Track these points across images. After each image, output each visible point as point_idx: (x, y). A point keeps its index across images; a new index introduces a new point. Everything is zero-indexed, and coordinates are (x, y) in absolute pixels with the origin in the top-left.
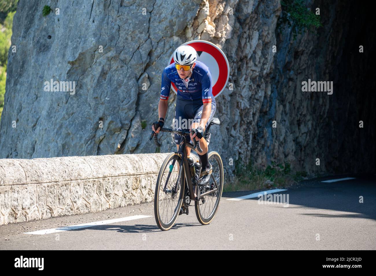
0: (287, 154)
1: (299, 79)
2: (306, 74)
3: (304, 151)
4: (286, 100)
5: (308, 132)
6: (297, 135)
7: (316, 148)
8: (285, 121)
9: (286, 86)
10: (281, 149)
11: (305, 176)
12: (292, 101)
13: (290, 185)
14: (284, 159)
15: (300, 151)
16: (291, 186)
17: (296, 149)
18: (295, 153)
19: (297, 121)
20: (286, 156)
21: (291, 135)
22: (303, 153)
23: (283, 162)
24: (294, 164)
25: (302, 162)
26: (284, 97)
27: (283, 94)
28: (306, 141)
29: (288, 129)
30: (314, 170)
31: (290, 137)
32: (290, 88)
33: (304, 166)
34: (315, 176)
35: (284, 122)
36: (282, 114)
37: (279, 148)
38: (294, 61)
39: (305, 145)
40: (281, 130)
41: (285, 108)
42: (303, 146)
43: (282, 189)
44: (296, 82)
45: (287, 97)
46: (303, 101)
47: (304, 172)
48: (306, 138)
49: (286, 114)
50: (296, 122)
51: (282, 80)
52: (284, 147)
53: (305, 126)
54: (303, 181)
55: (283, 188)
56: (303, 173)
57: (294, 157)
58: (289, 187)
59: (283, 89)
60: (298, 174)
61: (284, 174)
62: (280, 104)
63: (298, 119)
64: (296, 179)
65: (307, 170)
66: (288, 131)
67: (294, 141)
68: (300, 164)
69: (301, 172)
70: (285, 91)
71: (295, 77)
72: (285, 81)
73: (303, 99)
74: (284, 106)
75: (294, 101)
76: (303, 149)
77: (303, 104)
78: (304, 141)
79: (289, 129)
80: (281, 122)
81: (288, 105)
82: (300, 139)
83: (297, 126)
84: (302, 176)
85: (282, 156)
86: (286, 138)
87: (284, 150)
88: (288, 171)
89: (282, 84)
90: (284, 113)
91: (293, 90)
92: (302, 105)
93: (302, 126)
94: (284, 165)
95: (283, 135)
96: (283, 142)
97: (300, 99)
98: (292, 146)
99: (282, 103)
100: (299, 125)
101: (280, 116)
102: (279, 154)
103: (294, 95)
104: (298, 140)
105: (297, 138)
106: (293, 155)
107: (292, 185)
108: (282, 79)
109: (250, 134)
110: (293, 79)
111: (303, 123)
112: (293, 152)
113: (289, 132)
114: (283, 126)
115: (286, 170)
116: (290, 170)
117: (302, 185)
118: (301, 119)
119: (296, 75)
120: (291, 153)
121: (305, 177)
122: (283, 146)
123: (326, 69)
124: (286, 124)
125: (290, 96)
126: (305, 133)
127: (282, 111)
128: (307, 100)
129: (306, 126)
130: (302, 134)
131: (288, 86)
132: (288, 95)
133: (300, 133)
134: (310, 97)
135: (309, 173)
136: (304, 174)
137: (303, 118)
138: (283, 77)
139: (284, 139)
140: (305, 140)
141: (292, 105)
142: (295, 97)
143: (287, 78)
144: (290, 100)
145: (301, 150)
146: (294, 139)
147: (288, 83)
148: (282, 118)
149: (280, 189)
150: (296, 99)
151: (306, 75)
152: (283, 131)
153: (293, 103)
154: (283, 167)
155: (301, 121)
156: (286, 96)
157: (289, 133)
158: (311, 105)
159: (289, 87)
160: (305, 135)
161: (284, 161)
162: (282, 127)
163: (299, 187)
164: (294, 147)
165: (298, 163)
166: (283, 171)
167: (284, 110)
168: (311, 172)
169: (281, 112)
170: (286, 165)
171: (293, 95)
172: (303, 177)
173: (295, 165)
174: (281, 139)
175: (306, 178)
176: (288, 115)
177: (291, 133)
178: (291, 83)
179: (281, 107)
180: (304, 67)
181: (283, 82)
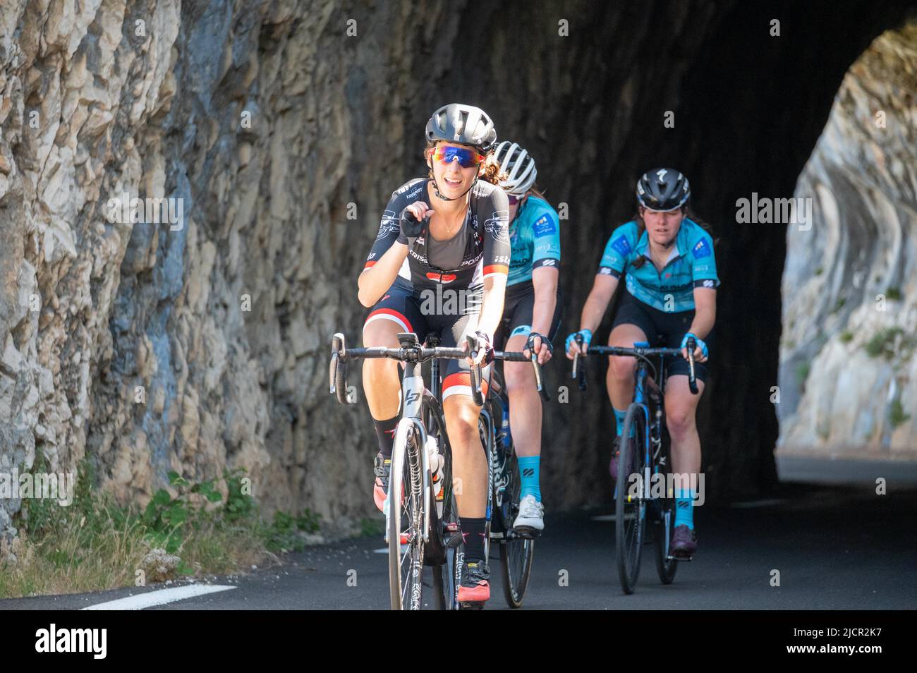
0: (234, 440)
1: (279, 138)
2: (310, 116)
3: (308, 427)
4: (228, 223)
5: (319, 350)
6: (278, 361)
7: (354, 415)
8: (226, 307)
9: (227, 166)
10: (212, 421)
11: (313, 529)
12: (254, 223)
13: (249, 570)
14: (223, 460)
15: (289, 426)
16: (253, 571)
17: (275, 421)
18: (268, 436)
19: (278, 306)
20: (232, 449)
21: (254, 363)
22: (302, 435)
23: (220, 475)
24: (265, 482)
25: (299, 473)
26: (221, 211)
27: (215, 196)
28: (314, 389)
29: (239, 340)
30: (350, 504)
31: (250, 374)
32: (243, 172)
33: (308, 488)
34: (353, 527)
35: (220, 312)
36: (212, 281)
37: (202, 418)
38: (261, 64)
39: (309, 403)
40: (208, 343)
41: (227, 255)
42: (301, 410)
43: (214, 583)
44: (269, 148)
45: (232, 211)
46: (297, 224)
47: (307, 511)
48: (314, 373)
49: (231, 280)
50: (270, 312)
51: (212, 141)
52: (222, 413)
53: (309, 325)
54: (299, 551)
55: (221, 581)
56: (304, 515)
57: (264, 452)
58: (243, 574)
59: (216, 177)
60: (282, 523)
61: (224, 525)
62: (203, 237)
63: (280, 300)
64: (272, 543)
65: (322, 507)
66: (240, 350)
67: (264, 387)
68: (290, 480)
69: (294, 515)
70: (223, 184)
71: (265, 128)
72: (223, 143)
73: (298, 216)
74: (223, 247)
75: (260, 223)
76: (303, 420)
77: (298, 237)
78: (304, 387)
79: (245, 341)
80: (209, 313)
81: (236, 241)
82: (289, 381)
83: (277, 327)
84: (302, 528)
85: (215, 450)
86: (230, 376)
87: (223, 427)
88: (239, 510)
89: (210, 156)
90: (220, 275)
91: (258, 179)
92: (293, 243)
93: (297, 326)
94: (223, 487)
95: (220, 364)
96: (220, 391)
97: (286, 216)
98: (257, 409)
99: (210, 233)
100: (284, 323)
101: (206, 288)
102: (202, 441)
103: (262, 200)
104: (280, 384)
105: (277, 375)
106: (261, 446)
107: (254, 567)
108: (209, 137)
109: (81, 361)
110: (257, 137)
111: (301, 314)
112: (262, 432)
113: (245, 350)
114: (217, 326)
115: (232, 508)
116: (248, 509)
117: (296, 564)
118: (290, 298)
119: (269, 120)
120: (252, 439)
121: (311, 532)
122: (218, 409)
123: (392, 93)
124: (230, 320)
125: (244, 207)
126: (308, 354)
127: (214, 267)
128: (316, 218)
129: (315, 326)
130: (298, 359)
131: (235, 166)
132: (236, 201)
133: (287, 355)
134: (326, 208)
135: (327, 519)
136: (309, 523)
137: (300, 294)
138: (216, 127)
139: (224, 378)
140: (311, 383)
141: (256, 240)
142: (267, 209)
143: (231, 132)
144: (245, 220)
145: (295, 422)
146: (263, 380)
147: (235, 150)
148: (213, 294)
149: (205, 583)
150: (272, 217)
151: (311, 120)
152: (220, 347)
153: (258, 231)
154: (217, 495)
155: (292, 307)
156: (228, 204)
157: (242, 357)
158: (333, 240)
159: (240, 169)
160: (310, 361)
161: (225, 471)
162: (213, 331)
163: (283, 577)
164: (263, 414)
165: (284, 475)
166: (218, 510)
167: (219, 263)
168: (336, 511)
169: (207, 269)
170: (230, 487)
171: (256, 203)
172: (303, 534)
173: (270, 484)
174: (212, 379)
175: (317, 538)
176: (239, 283)
177: (252, 357)
178: (246, 152)
179: (210, 249)
180: (298, 88)
181: (216, 148)
